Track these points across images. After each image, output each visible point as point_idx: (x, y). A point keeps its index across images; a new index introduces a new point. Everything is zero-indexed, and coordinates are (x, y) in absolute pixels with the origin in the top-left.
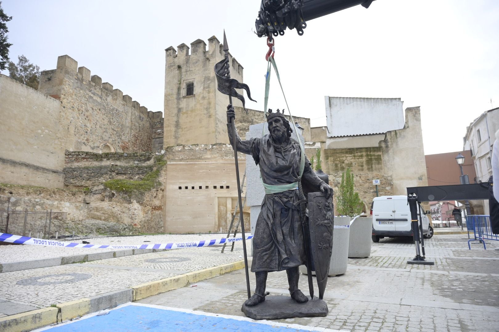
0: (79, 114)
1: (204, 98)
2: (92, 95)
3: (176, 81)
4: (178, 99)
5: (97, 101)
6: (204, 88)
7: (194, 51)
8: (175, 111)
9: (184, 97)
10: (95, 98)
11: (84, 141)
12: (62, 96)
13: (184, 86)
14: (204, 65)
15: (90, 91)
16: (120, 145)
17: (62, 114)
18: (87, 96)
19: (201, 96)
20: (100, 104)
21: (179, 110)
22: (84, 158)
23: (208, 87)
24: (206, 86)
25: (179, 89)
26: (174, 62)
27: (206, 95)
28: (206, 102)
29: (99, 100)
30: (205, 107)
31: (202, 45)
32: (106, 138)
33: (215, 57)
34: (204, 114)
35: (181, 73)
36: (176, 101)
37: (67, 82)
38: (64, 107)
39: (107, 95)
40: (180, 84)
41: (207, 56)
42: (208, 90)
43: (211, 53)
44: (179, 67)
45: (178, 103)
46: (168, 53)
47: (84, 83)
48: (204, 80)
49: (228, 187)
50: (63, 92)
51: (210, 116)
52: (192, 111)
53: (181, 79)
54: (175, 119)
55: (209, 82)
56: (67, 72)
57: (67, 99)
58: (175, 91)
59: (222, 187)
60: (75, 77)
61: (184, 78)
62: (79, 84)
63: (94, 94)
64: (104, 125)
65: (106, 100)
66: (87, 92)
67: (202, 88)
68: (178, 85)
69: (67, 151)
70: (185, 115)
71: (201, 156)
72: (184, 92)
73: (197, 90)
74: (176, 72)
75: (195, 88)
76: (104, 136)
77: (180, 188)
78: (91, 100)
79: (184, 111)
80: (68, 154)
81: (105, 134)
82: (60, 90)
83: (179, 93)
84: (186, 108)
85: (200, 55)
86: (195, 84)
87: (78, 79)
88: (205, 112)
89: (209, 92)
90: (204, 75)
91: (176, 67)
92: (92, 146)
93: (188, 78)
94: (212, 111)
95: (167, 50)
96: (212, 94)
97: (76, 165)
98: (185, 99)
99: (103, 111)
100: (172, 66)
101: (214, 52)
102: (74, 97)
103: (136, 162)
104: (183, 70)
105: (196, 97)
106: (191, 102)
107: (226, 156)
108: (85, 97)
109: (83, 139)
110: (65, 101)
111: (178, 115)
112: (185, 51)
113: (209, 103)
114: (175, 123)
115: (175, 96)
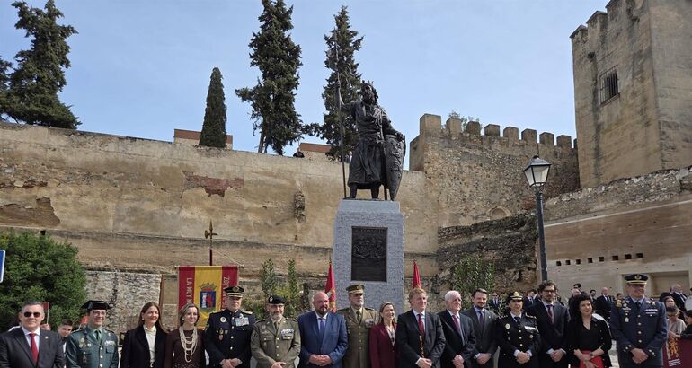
0: (452, 180)
1: (634, 94)
2: (467, 150)
3: (590, 81)
4: (596, 110)
5: (474, 155)
6: (634, 76)
7: (612, 18)
8: (593, 132)
9: (604, 104)
10: (471, 152)
11: (462, 211)
12: (426, 165)
13: (601, 84)
14: (631, 31)
15: (464, 145)
16: (521, 203)
18: (460, 154)
19: (630, 92)
20: (481, 157)
21: (598, 128)
22: (454, 235)
23: (642, 71)
24: (636, 70)
25: (595, 92)
26: (584, 52)
27: (638, 86)
28: (639, 99)
29: (478, 153)
30: (639, 108)
33: (648, 10)
34: (638, 123)
35: (595, 65)
36: (591, 114)
37: (430, 146)
38: (430, 177)
39: (490, 142)
40: (596, 83)
41: (634, 14)
42: (641, 77)
44: (592, 56)
45: (596, 118)
46: (575, 40)
47: (453, 138)
48: (633, 62)
49: (640, 256)
50: (426, 160)
51: (647, 124)
52: (618, 122)
53: (596, 75)
54: (593, 145)
55: (642, 60)
56: (428, 135)
57: (433, 167)
58: (590, 98)
59: (628, 257)
60: (440, 136)
61: (600, 70)
62: (446, 143)
63: (470, 147)
64: (491, 183)
65: (490, 149)
66: (459, 148)
67: (630, 77)
68: (592, 88)
69: (439, 228)
70: (608, 134)
71: (588, 207)
72: (602, 95)
73: (624, 83)
74: (589, 65)
75: (619, 82)
77: (559, 264)
78: (466, 157)
79: (606, 127)
80: (441, 232)
82: (422, 159)
83: (595, 101)
84: (608, 121)
85: (622, 20)
86: (619, 74)
87: (445, 137)
88: (640, 118)
89: (642, 80)
90: (632, 53)
91: (587, 57)
92: (474, 215)
93: (605, 68)
94: (651, 113)
95: (572, 36)
96: (649, 81)
97: (451, 243)
98: (605, 107)
99: (487, 165)
100: (581, 60)
102: (441, 160)
103: (508, 231)
104: (599, 58)
105: (622, 96)
106: (616, 108)
107: (633, 200)
108: (457, 156)
109: (459, 209)
110: (430, 170)
111: (597, 138)
112: (598, 25)
113: (645, 100)
114: (593, 152)
115: (590, 108)
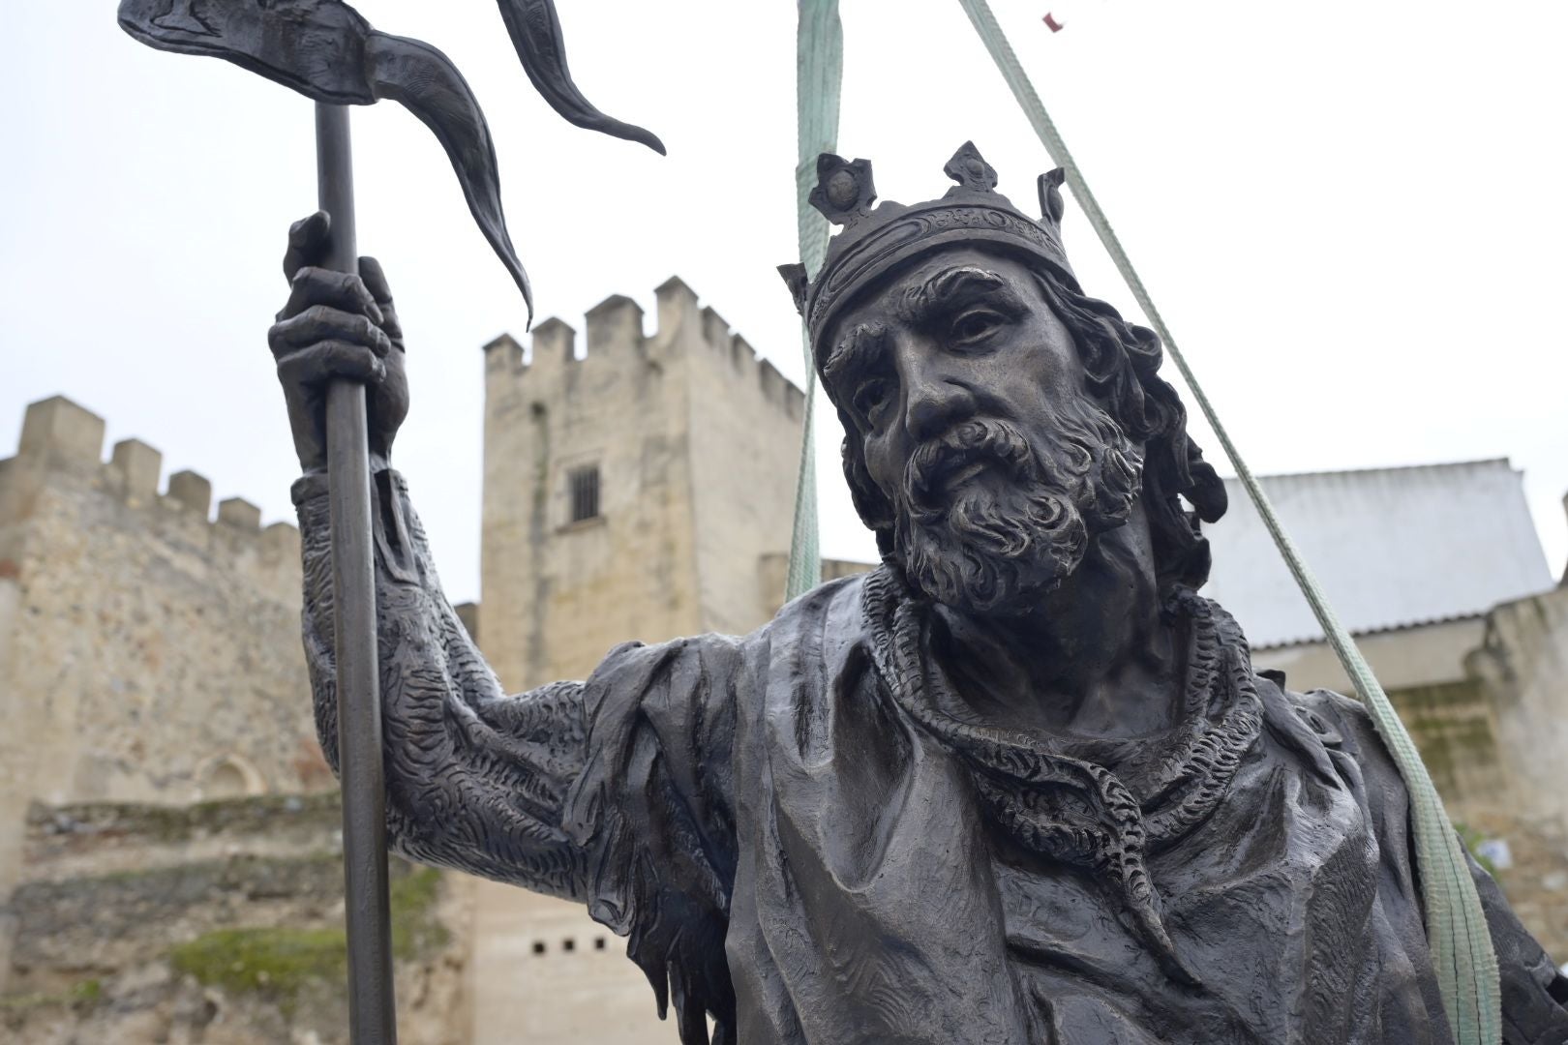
0: (105, 636)
1: (644, 527)
2: (166, 552)
3: (526, 467)
4: (539, 538)
5: (186, 576)
6: (645, 486)
7: (596, 341)
8: (526, 593)
9: (562, 531)
10: (180, 562)
11: (123, 753)
12: (30, 564)
13: (559, 484)
14: (641, 391)
15: (159, 534)
16: (292, 755)
17: (26, 639)
18: (144, 558)
19: (634, 519)
20: (201, 587)
21: (544, 587)
22: (107, 834)
23: (662, 479)
24: (652, 475)
25: (540, 498)
26: (517, 394)
27: (652, 511)
28: (653, 542)
29: (197, 569)
30: (653, 563)
31: (627, 315)
32: (227, 733)
34: (650, 597)
35: (544, 435)
36: (526, 550)
37: (57, 507)
38: (35, 611)
39: (235, 549)
40: (543, 477)
41: (652, 353)
42: (662, 494)
43: (665, 341)
44: (539, 410)
45: (538, 559)
46: (494, 361)
47: (134, 502)
48: (643, 454)
50: (32, 545)
51: (674, 604)
52: (599, 585)
53: (546, 458)
54: (525, 626)
55: (666, 458)
56: (57, 463)
58: (524, 508)
60: (94, 479)
61: (558, 450)
62: (109, 510)
63: (176, 546)
64: (219, 675)
65: (231, 568)
66: (147, 538)
67: (635, 485)
68: (533, 485)
69: (37, 805)
70: (569, 606)
72: (559, 509)
73: (617, 495)
74: (527, 429)
75: (604, 491)
76: (215, 726)
77: (539, 948)
78: (160, 573)
79: (564, 587)
80: (41, 818)
81: (222, 714)
82: (19, 540)
83: (538, 517)
84: (571, 575)
85: (622, 356)
86: (606, 472)
87: (106, 489)
88: (653, 585)
89: (665, 501)
90: (641, 434)
91: (525, 409)
92: (159, 771)
93: (574, 451)
94: (681, 580)
95: (488, 348)
96: (677, 509)
97: (72, 866)
98: (567, 540)
99: (215, 617)
100: (509, 409)
101: (678, 336)
102: (84, 563)
104: (556, 418)
105: (614, 524)
106: (593, 548)
108: (134, 560)
109: (117, 743)
110: (40, 585)
111: (537, 611)
112: (559, 346)
113: (669, 547)
114: (523, 644)
115: (523, 530)
